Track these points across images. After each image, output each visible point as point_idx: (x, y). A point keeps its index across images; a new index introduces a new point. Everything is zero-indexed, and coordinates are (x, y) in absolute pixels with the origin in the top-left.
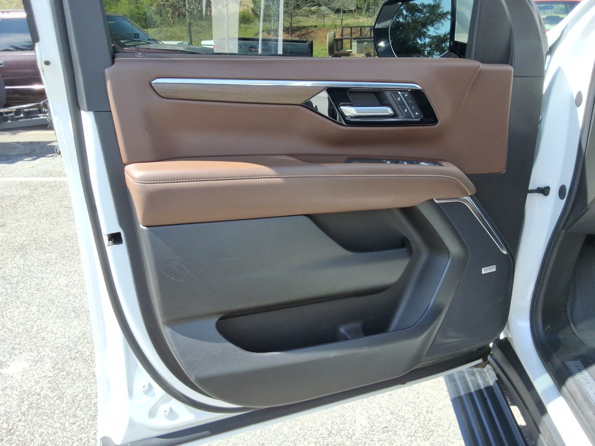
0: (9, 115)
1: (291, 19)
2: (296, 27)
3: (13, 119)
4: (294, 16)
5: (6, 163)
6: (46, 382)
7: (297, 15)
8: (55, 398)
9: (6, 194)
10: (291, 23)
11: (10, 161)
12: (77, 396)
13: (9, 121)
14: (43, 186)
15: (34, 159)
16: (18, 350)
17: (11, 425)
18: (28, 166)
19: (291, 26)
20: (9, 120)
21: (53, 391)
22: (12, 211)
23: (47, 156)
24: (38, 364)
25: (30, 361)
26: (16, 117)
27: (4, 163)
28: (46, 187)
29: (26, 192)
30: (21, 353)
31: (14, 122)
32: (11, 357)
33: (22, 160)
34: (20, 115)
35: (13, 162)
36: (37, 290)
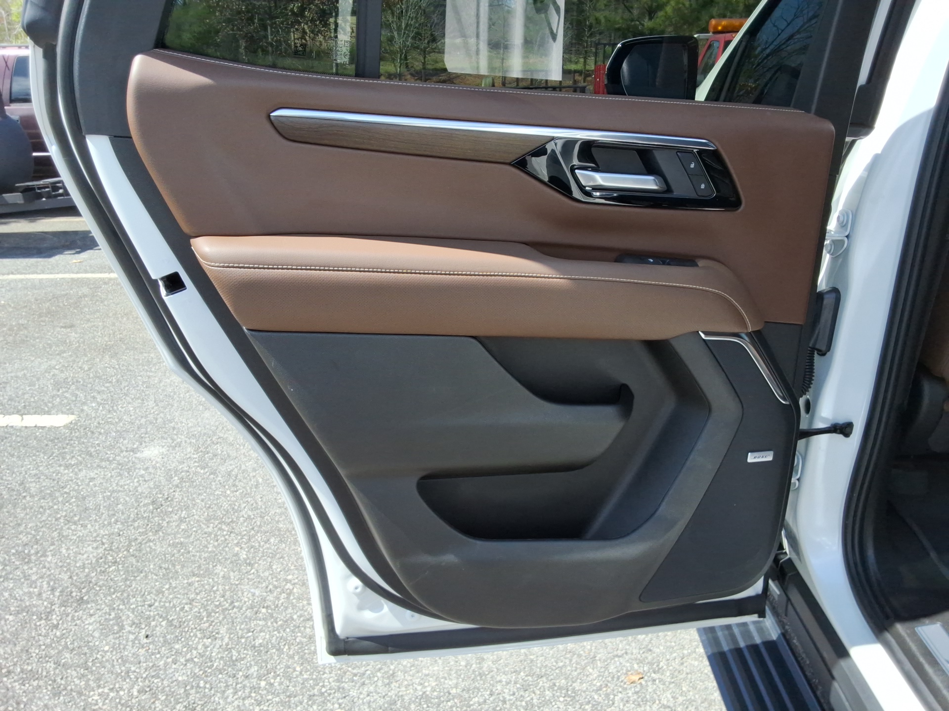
0: (43, 190)
1: (425, 58)
2: (433, 70)
3: (49, 196)
4: (430, 53)
5: (40, 257)
6: (192, 462)
7: (434, 52)
8: (208, 474)
9: (59, 293)
10: (424, 64)
11: (44, 255)
12: (232, 471)
13: (44, 199)
14: (105, 283)
15: (79, 253)
16: (148, 439)
17: (166, 494)
18: (75, 261)
19: (424, 68)
20: (43, 197)
21: (203, 468)
22: (76, 311)
23: (95, 248)
24: (177, 449)
25: (166, 447)
26: (53, 193)
27: (37, 258)
28: (110, 285)
29: (85, 290)
30: (152, 441)
31: (50, 200)
32: (141, 444)
33: (61, 253)
34: (58, 191)
35: (50, 256)
36: (146, 388)
